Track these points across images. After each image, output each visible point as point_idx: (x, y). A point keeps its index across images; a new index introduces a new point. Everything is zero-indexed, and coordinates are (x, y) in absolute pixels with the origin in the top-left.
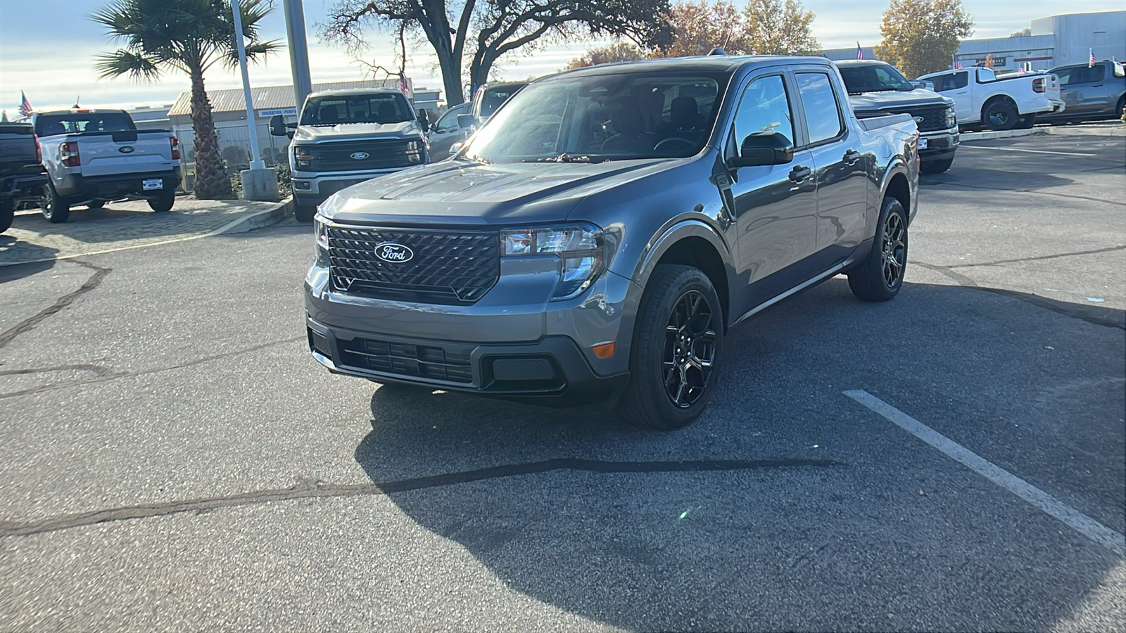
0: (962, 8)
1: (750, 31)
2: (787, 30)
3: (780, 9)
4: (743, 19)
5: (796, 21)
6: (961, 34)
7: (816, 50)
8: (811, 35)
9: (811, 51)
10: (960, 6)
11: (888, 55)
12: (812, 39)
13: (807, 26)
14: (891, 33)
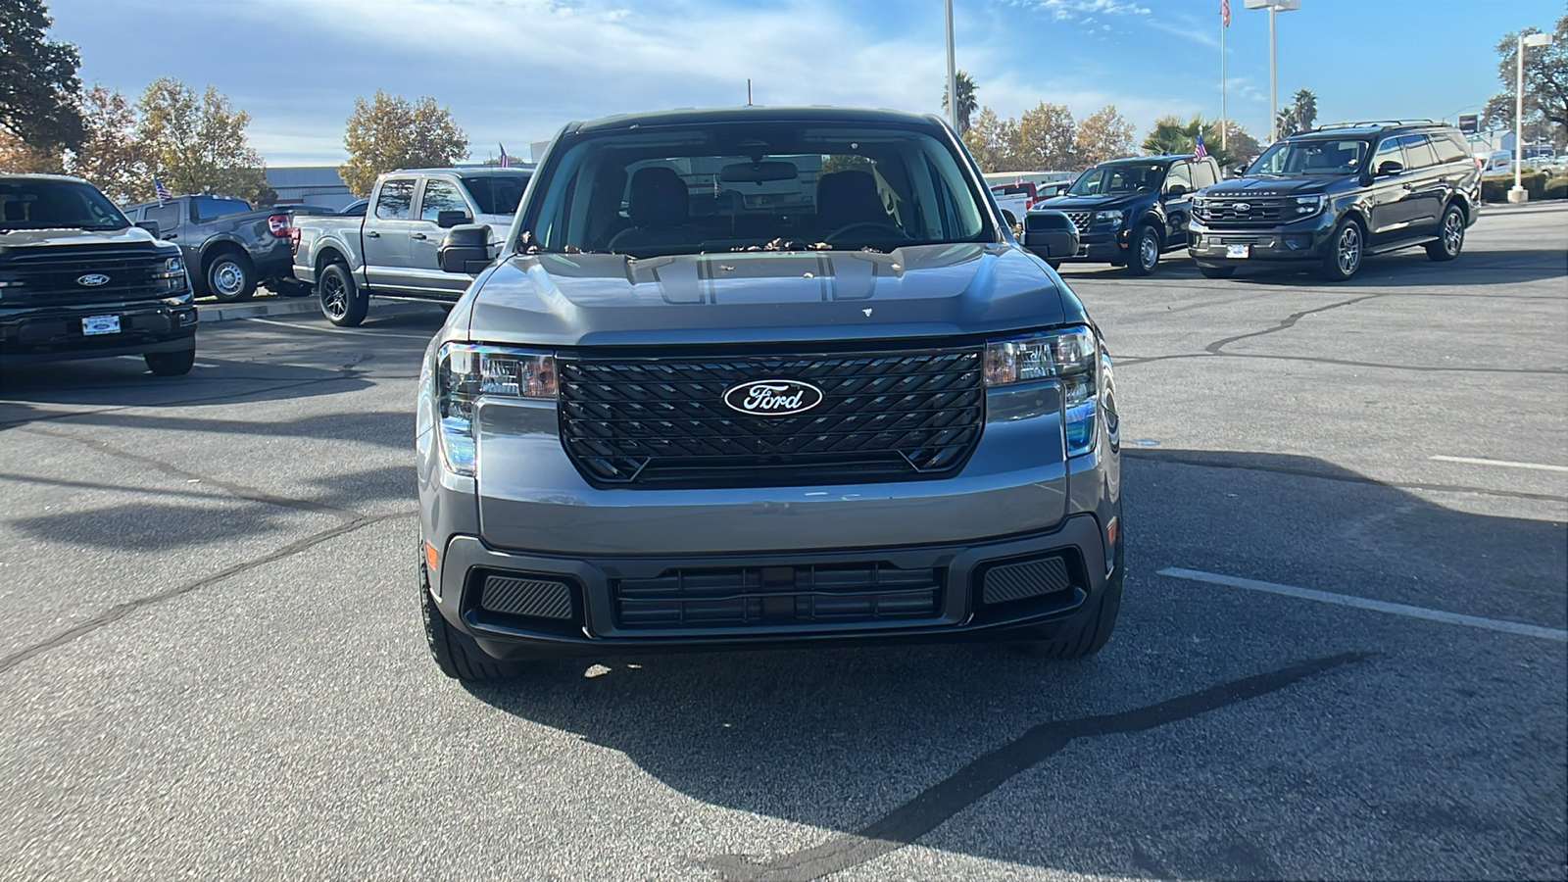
0: (452, 120)
1: (151, 134)
2: (209, 137)
3: (197, 104)
4: (138, 117)
5: (223, 124)
6: (454, 155)
7: (256, 167)
8: (246, 145)
9: (249, 168)
10: (449, 118)
11: (359, 178)
12: (248, 150)
13: (240, 132)
14: (360, 149)
